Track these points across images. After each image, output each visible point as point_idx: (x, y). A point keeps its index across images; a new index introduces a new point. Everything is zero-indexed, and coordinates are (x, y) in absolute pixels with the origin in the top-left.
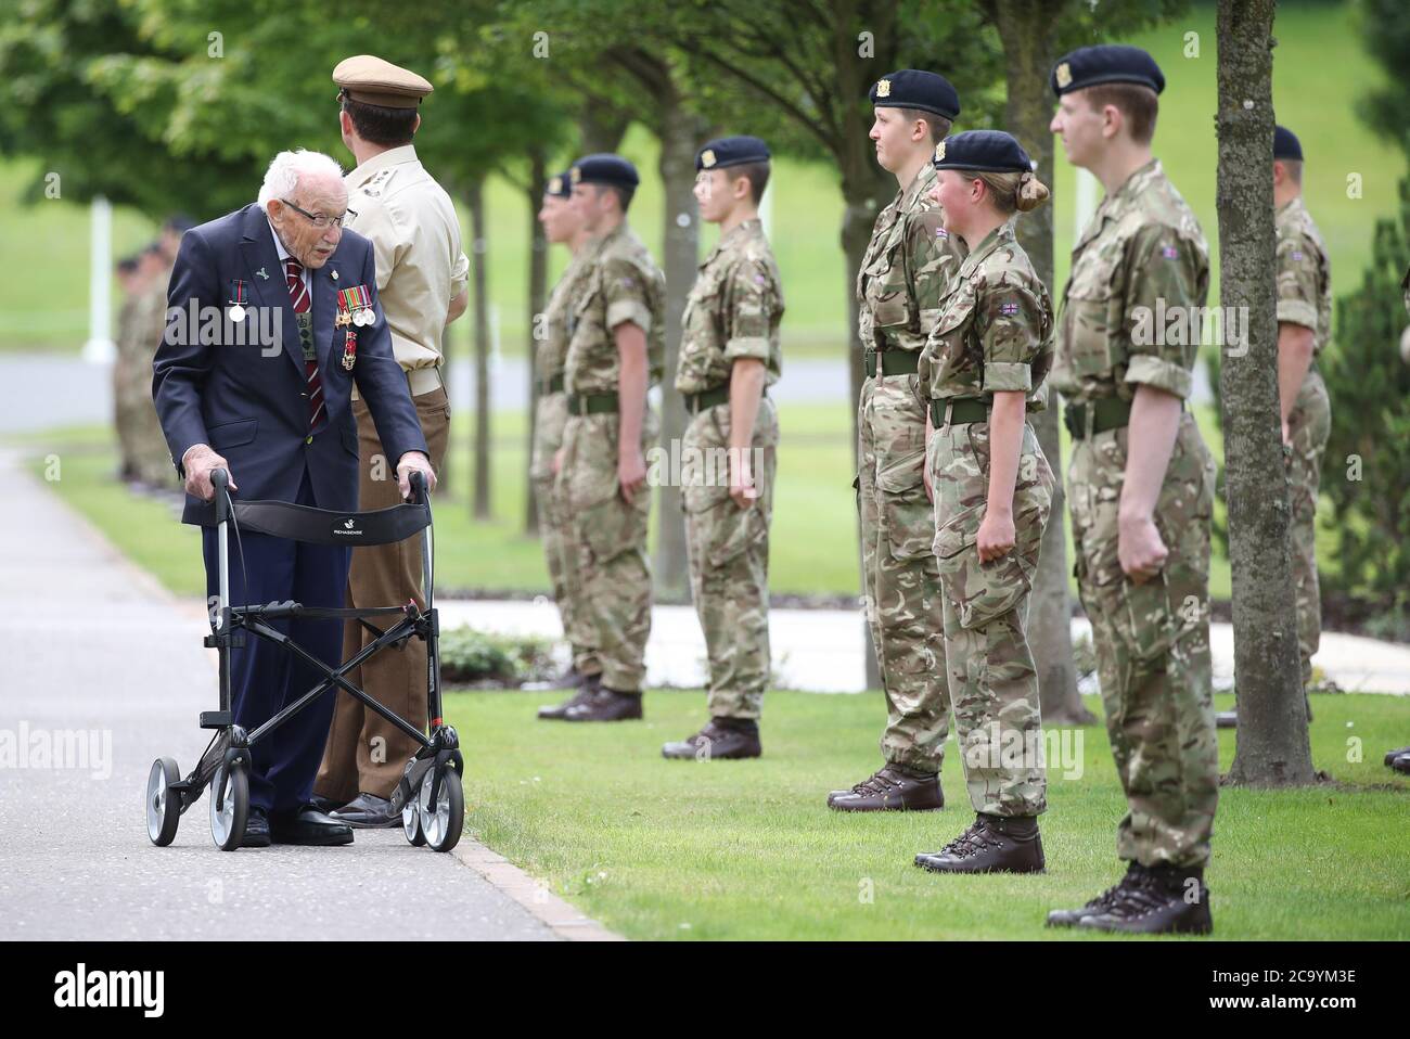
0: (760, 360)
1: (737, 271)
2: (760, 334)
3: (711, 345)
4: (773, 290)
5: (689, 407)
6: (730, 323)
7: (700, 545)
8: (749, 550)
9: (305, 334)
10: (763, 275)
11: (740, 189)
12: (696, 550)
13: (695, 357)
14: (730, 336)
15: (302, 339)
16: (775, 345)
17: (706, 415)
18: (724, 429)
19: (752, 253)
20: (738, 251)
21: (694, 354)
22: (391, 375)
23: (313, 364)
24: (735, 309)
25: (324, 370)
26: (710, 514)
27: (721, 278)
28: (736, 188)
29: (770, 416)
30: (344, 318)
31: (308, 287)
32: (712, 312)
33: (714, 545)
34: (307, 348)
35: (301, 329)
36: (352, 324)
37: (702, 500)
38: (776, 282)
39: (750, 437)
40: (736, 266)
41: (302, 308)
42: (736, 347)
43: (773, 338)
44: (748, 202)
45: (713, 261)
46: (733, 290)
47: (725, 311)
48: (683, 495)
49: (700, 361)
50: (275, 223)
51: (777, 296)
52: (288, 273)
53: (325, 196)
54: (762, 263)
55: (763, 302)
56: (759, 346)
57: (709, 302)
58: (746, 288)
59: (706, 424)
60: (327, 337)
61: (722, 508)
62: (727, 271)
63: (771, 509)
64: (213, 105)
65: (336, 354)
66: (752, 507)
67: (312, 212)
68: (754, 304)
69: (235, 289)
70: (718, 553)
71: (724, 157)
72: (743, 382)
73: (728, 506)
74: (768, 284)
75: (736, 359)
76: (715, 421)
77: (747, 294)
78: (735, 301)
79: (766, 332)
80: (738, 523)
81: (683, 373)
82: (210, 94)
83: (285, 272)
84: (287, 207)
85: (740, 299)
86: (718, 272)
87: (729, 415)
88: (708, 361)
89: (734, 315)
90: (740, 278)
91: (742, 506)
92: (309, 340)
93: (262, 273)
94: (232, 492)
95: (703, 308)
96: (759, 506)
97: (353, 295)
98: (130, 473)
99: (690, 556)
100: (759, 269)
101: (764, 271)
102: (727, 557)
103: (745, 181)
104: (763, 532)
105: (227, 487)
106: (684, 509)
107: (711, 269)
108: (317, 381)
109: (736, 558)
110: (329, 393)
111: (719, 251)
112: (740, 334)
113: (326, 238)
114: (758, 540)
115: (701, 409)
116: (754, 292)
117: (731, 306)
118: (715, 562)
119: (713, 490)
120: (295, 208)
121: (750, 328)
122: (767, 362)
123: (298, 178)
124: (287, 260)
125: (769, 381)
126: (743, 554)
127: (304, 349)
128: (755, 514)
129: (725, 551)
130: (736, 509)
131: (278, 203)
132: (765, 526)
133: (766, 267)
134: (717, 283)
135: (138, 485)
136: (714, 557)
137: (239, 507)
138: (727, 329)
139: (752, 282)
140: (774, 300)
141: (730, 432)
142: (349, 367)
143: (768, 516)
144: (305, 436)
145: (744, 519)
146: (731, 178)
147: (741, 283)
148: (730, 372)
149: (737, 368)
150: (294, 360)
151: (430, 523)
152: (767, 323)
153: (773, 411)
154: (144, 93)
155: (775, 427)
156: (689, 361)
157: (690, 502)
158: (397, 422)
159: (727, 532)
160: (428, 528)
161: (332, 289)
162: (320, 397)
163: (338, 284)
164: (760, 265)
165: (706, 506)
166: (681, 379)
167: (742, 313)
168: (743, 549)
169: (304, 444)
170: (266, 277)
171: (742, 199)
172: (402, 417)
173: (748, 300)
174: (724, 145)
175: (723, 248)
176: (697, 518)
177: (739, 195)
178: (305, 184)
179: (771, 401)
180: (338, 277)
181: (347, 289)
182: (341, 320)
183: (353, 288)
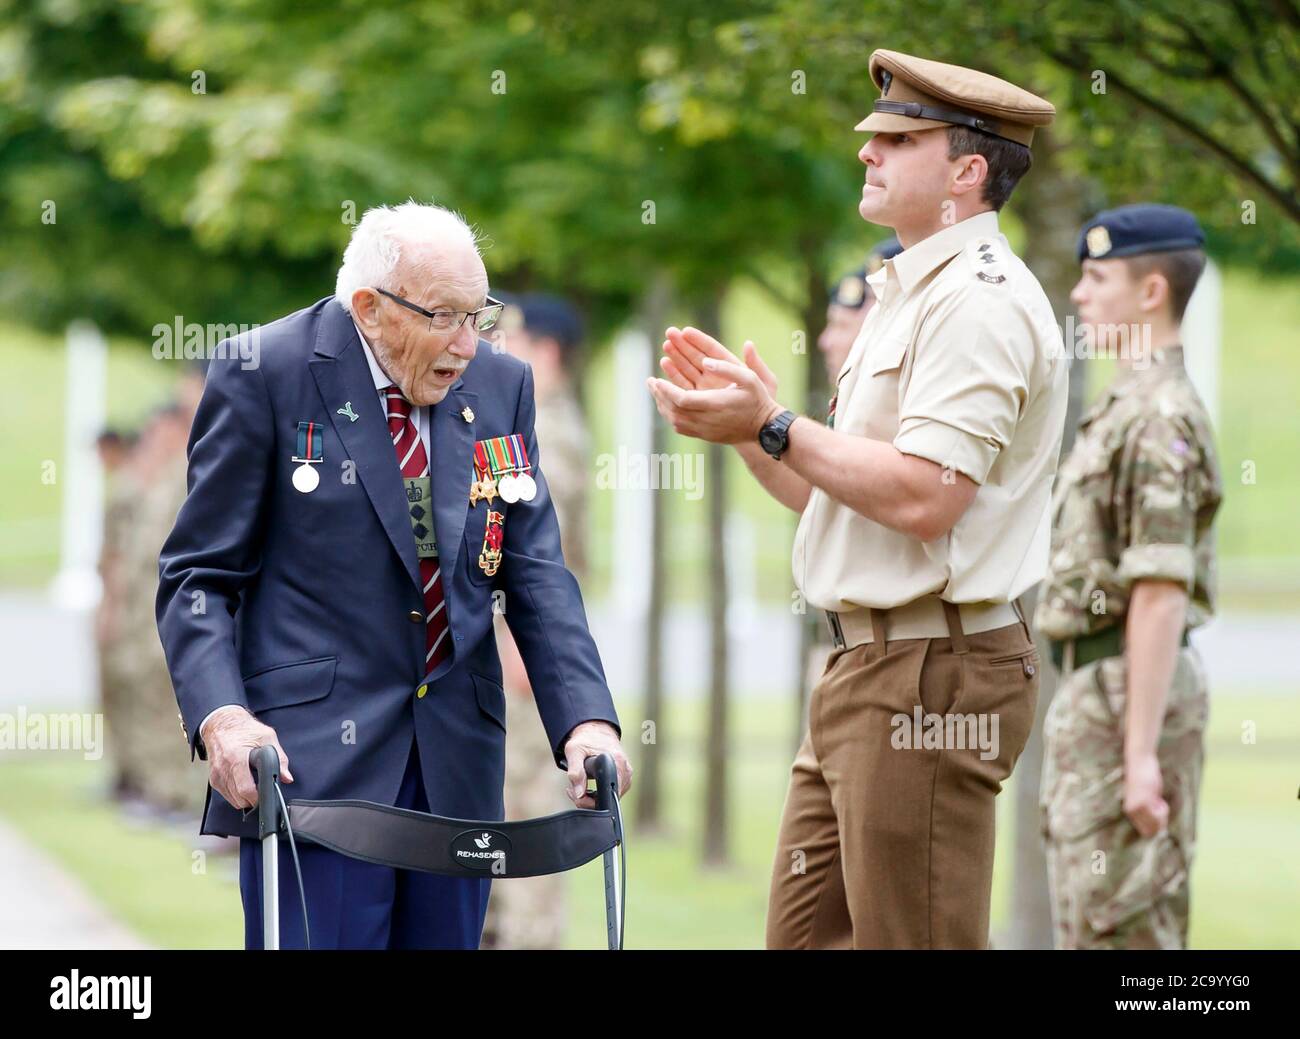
0: (1180, 584)
1: (1142, 433)
2: (1177, 540)
3: (1096, 557)
4: (1202, 465)
5: (1058, 661)
6: (1128, 521)
7: (1073, 897)
8: (1157, 905)
9: (418, 512)
10: (1186, 441)
11: (1151, 295)
12: (1066, 904)
13: (1068, 576)
14: (1128, 542)
15: (415, 522)
16: (1204, 561)
17: (1085, 675)
18: (1116, 701)
19: (1168, 403)
20: (1144, 398)
21: (1066, 572)
22: (559, 591)
23: (431, 564)
24: (1137, 497)
25: (450, 573)
26: (1091, 842)
27: (1114, 444)
28: (1144, 292)
29: (1193, 680)
30: (482, 488)
31: (423, 435)
32: (1097, 503)
33: (1098, 896)
34: (422, 537)
35: (411, 505)
36: (498, 499)
37: (1077, 820)
38: (1209, 452)
39: (1160, 713)
40: (1140, 424)
41: (414, 469)
42: (1138, 560)
43: (1202, 548)
44: (1165, 317)
45: (1102, 415)
46: (1133, 464)
47: (1120, 500)
48: (1045, 810)
49: (1077, 583)
50: (369, 329)
51: (1209, 476)
52: (389, 411)
53: (447, 278)
54: (1186, 420)
55: (1185, 486)
56: (1177, 560)
57: (1093, 484)
58: (1156, 461)
59: (1085, 691)
60: (456, 518)
61: (1111, 835)
62: (1125, 431)
63: (1193, 838)
64: (271, 164)
65: (470, 549)
66: (1163, 833)
67: (428, 306)
68: (1170, 488)
69: (301, 437)
70: (1103, 910)
71: (1124, 239)
72: (1148, 621)
73: (1122, 830)
74: (1194, 456)
75: (1137, 582)
76: (1100, 687)
77: (1158, 471)
78: (1136, 484)
79: (1189, 537)
80: (1139, 860)
81: (1049, 602)
82: (265, 145)
83: (385, 410)
84: (386, 301)
85: (1146, 481)
86: (1110, 435)
87: (1125, 677)
88: (1090, 584)
89: (1136, 507)
90: (1147, 444)
91: (1144, 830)
92: (426, 522)
93: (347, 411)
94: (284, 784)
95: (1083, 494)
96: (1174, 829)
97: (497, 448)
98: (126, 786)
99: (1057, 914)
100: (1179, 430)
101: (1188, 434)
102: (1120, 916)
103: (1160, 281)
104: (1180, 877)
105: (278, 776)
106: (1047, 834)
107: (1099, 428)
108: (438, 592)
109: (1134, 919)
110: (457, 611)
111: (1113, 399)
112: (1146, 538)
113: (453, 349)
114: (1172, 888)
115: (1078, 664)
116: (1169, 469)
117: (1130, 492)
118: (1099, 925)
119: (1096, 803)
120: (400, 300)
121: (1161, 529)
122: (1190, 587)
123: (401, 249)
124: (388, 390)
125: (1192, 619)
126: (1145, 913)
127: (417, 539)
128: (1168, 845)
129: (1115, 906)
130: (1134, 836)
131: (370, 296)
132: (1184, 865)
133: (1191, 428)
134: (1108, 452)
135: (139, 807)
136: (1097, 916)
137: (298, 810)
138: (1122, 531)
139: (1166, 451)
140: (1204, 483)
141: (1125, 706)
142: (489, 572)
143: (1189, 848)
144: (416, 685)
145: (1148, 853)
146: (1136, 276)
147: (1148, 453)
148: (1127, 602)
149: (1140, 597)
150: (402, 555)
151: (618, 842)
152: (1191, 521)
153: (1198, 671)
154: (158, 143)
155: (1202, 700)
156: (1059, 583)
157: (1056, 822)
158: (566, 670)
159: (1118, 874)
160: (616, 850)
161: (464, 438)
162: (443, 618)
163: (473, 429)
164: (1181, 424)
165: (1084, 829)
166: (1045, 614)
167: (1148, 504)
168: (1146, 904)
169: (412, 697)
170: (354, 417)
171: (1153, 311)
172: (574, 663)
173: (1159, 482)
174: (1126, 219)
175: (1120, 391)
176: (1067, 850)
177: (1148, 304)
178: (414, 258)
179: (1197, 654)
180: (473, 418)
181: (490, 440)
182: (480, 490)
183: (499, 439)
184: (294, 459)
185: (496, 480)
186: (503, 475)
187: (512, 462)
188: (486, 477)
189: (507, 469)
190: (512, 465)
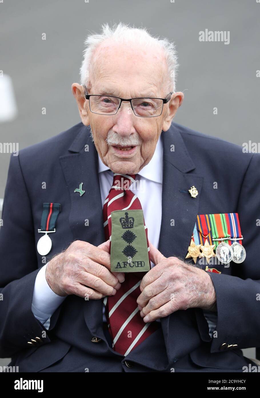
97: (218, 222)
180: (197, 194)
181: (213, 215)
182: (201, 251)
183: (221, 215)
184: (39, 231)
185: (215, 245)
186: (220, 241)
187: (229, 233)
188: (206, 242)
189: (223, 238)
190: (228, 235)
